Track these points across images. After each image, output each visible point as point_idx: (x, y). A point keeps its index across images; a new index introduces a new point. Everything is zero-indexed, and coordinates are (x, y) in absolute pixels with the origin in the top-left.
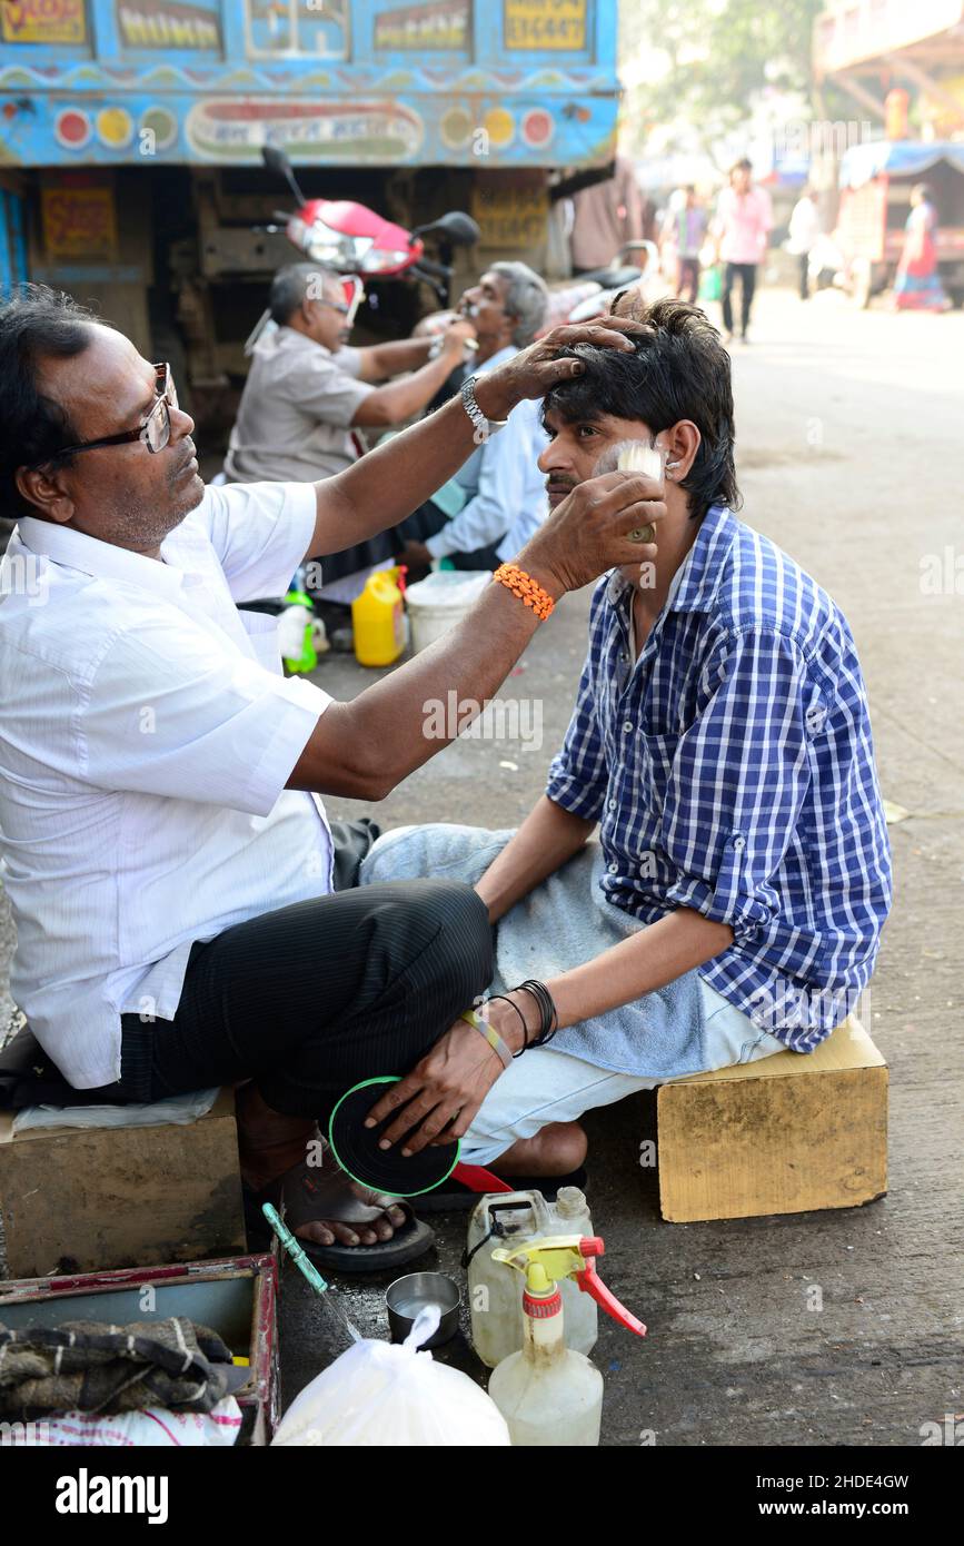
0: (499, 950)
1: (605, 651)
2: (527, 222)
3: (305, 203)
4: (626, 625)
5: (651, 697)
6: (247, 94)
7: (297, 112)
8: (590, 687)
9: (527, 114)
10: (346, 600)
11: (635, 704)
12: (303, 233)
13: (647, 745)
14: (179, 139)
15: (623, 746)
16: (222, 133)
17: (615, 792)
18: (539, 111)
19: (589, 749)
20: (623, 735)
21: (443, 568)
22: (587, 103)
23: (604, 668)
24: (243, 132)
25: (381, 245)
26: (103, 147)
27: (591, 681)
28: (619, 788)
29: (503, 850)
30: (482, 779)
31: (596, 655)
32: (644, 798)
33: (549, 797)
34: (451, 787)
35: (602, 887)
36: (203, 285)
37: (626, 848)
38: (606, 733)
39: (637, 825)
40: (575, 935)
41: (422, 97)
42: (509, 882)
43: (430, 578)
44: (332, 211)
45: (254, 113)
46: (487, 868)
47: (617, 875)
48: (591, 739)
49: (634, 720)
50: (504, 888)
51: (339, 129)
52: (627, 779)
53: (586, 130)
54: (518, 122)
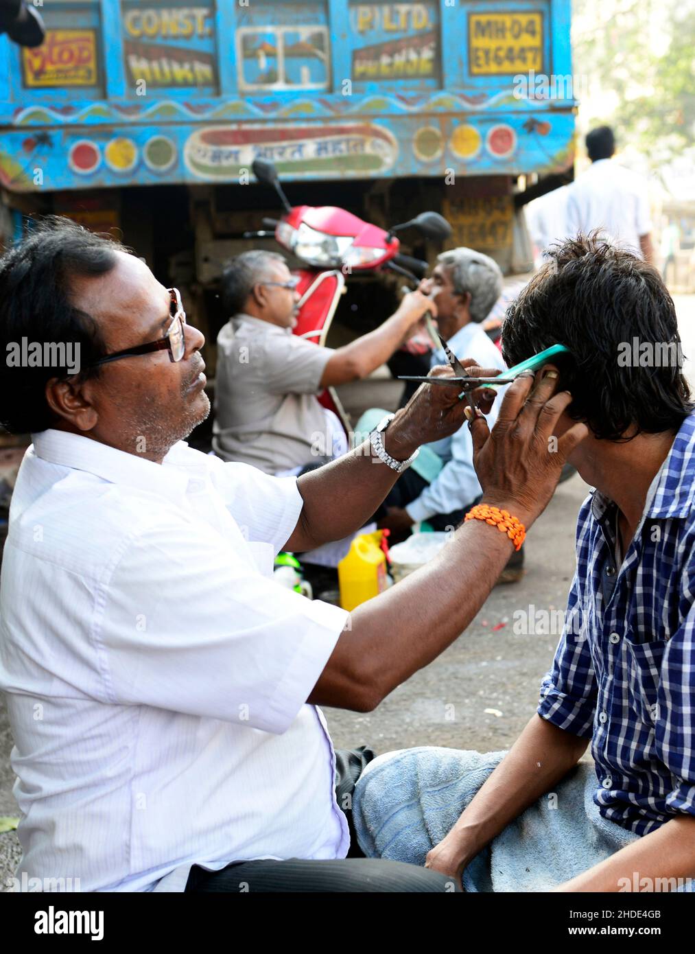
0: (493, 871)
1: (591, 566)
2: (493, 226)
3: (291, 210)
4: (612, 539)
5: (635, 606)
6: (239, 122)
7: (284, 135)
8: (579, 603)
9: (491, 129)
10: (333, 564)
11: (620, 616)
12: (290, 234)
13: (634, 655)
14: (179, 162)
15: (611, 658)
16: (216, 156)
17: (604, 705)
18: (503, 126)
19: (579, 666)
20: (610, 648)
21: (422, 530)
22: (545, 118)
23: (590, 582)
24: (237, 153)
25: (362, 243)
26: (110, 171)
27: (579, 597)
28: (609, 700)
29: (495, 771)
30: (468, 725)
31: (582, 571)
32: (635, 709)
33: (541, 716)
34: (437, 733)
35: (597, 802)
36: (199, 290)
37: (619, 760)
38: (594, 647)
39: (629, 737)
40: (570, 854)
41: (395, 119)
42: (502, 801)
43: (411, 539)
44: (316, 216)
45: (246, 138)
46: (478, 789)
47: (611, 789)
48: (581, 655)
49: (620, 630)
50: (497, 808)
51: (321, 148)
52: (616, 691)
53: (545, 141)
54: (483, 137)
